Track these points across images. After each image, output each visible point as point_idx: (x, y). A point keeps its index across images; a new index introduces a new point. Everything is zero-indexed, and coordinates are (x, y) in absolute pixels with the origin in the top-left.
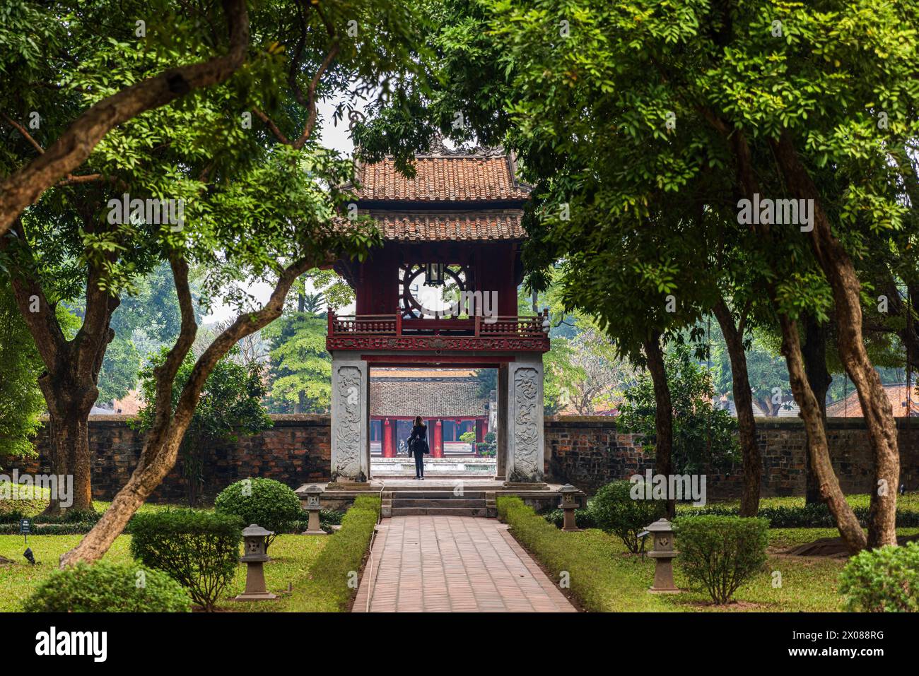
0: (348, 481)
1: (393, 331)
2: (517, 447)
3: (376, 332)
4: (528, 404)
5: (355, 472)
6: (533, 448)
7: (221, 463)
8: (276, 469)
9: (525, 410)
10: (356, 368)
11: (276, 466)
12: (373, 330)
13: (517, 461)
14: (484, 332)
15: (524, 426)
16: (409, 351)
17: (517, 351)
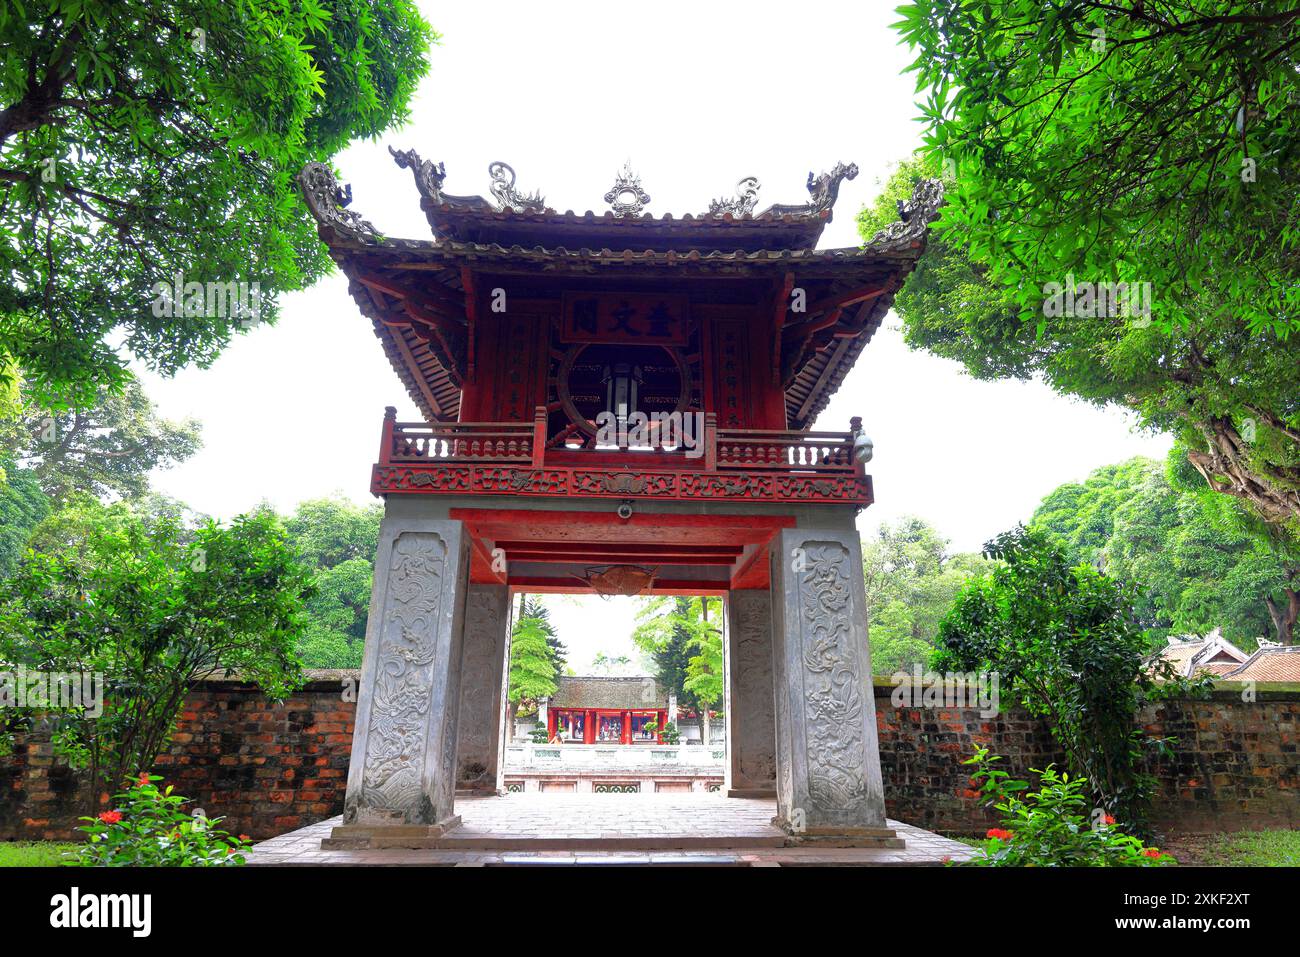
0: (386, 821)
1: (524, 458)
2: (812, 732)
3: (488, 458)
4: (831, 625)
5: (410, 796)
6: (851, 732)
7: (227, 761)
8: (327, 773)
9: (823, 639)
10: (435, 535)
11: (329, 767)
12: (481, 453)
13: (815, 765)
14: (725, 463)
15: (826, 678)
16: (559, 500)
17: (801, 503)
